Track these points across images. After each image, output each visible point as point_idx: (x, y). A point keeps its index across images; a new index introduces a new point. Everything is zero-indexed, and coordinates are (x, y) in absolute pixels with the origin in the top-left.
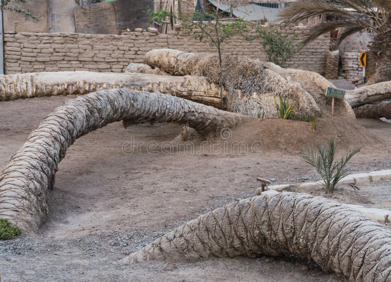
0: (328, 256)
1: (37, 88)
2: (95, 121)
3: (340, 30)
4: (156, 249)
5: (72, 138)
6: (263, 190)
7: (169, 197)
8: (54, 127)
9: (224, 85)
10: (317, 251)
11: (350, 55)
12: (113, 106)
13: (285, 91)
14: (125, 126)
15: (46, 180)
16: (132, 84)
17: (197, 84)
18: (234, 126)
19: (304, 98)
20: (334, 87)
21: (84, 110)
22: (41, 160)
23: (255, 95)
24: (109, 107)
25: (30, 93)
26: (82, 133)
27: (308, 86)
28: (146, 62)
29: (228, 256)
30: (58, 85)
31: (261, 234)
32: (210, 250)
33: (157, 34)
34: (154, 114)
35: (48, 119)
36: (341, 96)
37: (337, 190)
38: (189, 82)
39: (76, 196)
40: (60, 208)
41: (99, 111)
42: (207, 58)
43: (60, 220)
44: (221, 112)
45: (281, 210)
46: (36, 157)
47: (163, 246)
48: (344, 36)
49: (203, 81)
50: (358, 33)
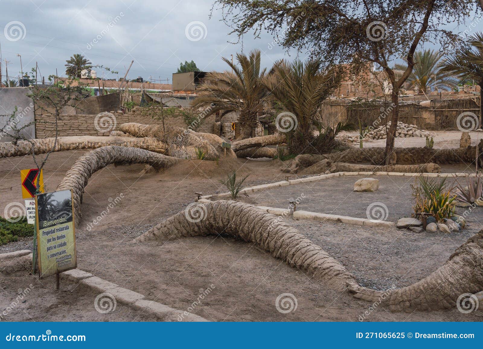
0: (248, 233)
1: (61, 146)
2: (101, 164)
3: (221, 112)
4: (151, 234)
5: (90, 174)
6: (199, 199)
7: (147, 204)
8: (81, 168)
9: (166, 142)
10: (242, 231)
11: (226, 124)
12: (110, 155)
13: (199, 145)
14: (116, 165)
15: (79, 198)
16: (115, 142)
17: (151, 141)
18: (174, 164)
19: (210, 148)
20: (225, 142)
21: (95, 158)
22: (75, 187)
23: (183, 147)
24: (108, 156)
25: (57, 149)
26: (95, 171)
27: (211, 142)
28: (121, 130)
29: (191, 236)
30: (73, 144)
31: (210, 223)
32: (181, 233)
33: (122, 114)
34: (132, 159)
35: (76, 164)
36: (229, 147)
37: (237, 197)
38: (147, 141)
39: (94, 206)
40: (87, 213)
41: (103, 158)
42: (156, 127)
43: (89, 221)
44: (167, 157)
45: (220, 210)
46: (72, 185)
47: (155, 232)
48: (223, 114)
49: (155, 140)
50: (230, 113)
